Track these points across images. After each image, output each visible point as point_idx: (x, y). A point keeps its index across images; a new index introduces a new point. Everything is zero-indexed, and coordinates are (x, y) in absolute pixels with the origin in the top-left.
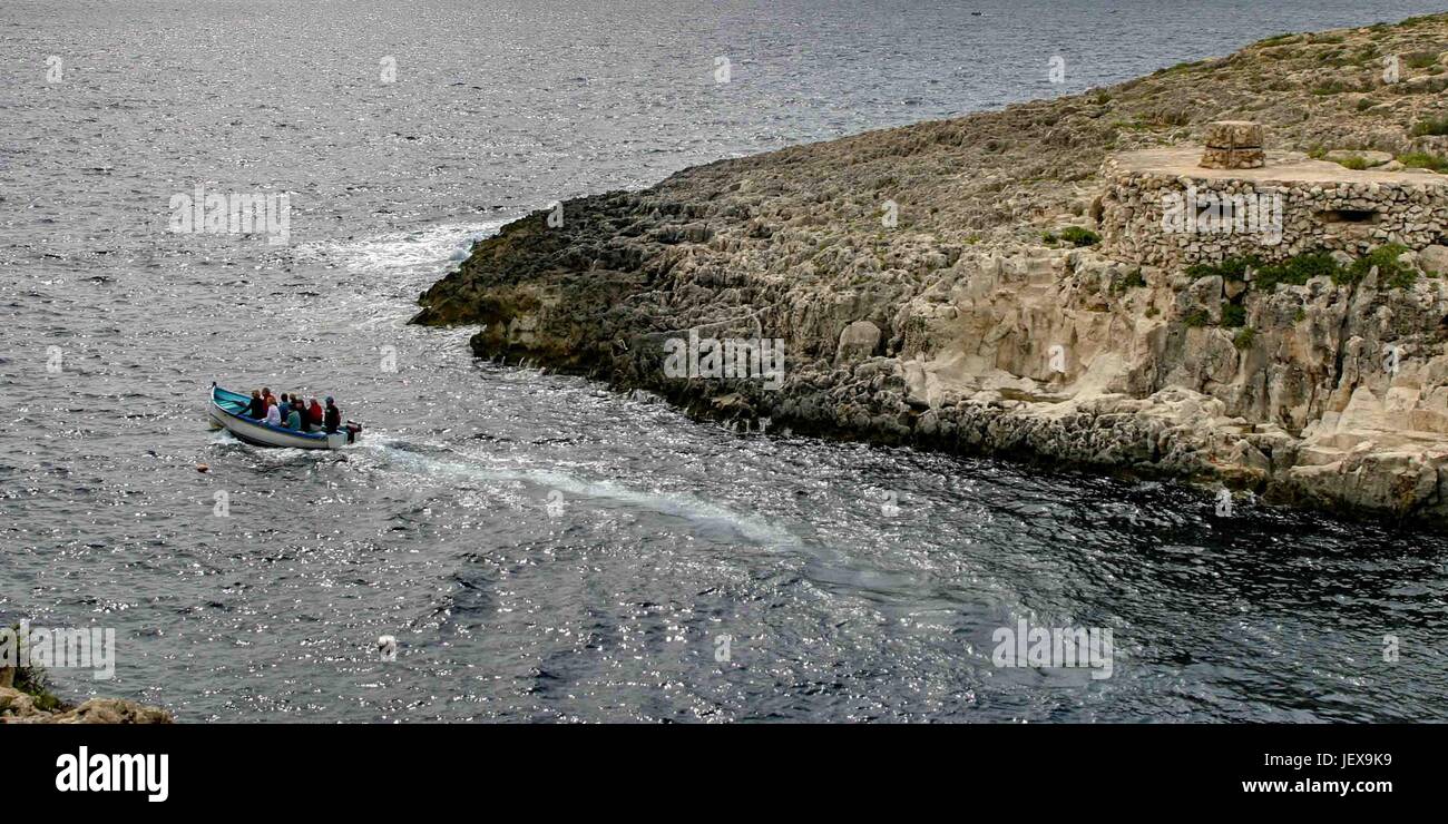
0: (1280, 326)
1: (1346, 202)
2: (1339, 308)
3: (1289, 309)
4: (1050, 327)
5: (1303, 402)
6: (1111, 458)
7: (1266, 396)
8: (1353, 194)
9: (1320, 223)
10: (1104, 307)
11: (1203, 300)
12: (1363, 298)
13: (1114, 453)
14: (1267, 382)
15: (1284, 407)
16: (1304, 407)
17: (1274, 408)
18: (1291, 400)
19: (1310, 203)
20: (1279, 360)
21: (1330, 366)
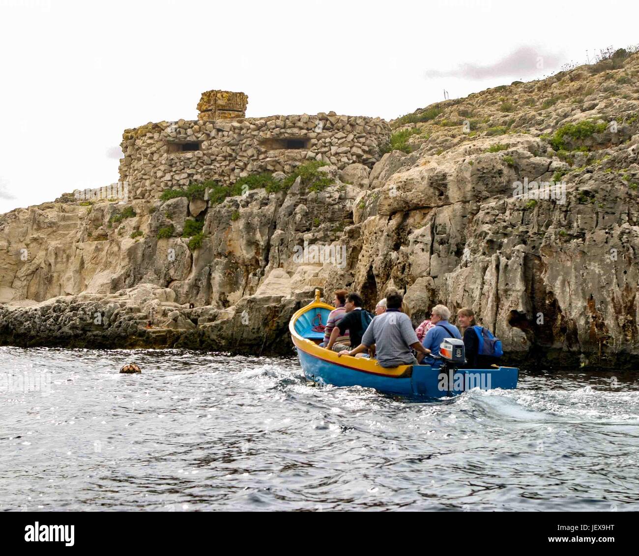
0: (222, 226)
1: (283, 130)
2: (268, 210)
3: (228, 212)
4: (68, 261)
5: (238, 288)
6: (71, 332)
7: (209, 286)
8: (288, 123)
9: (263, 150)
10: (104, 236)
11: (170, 216)
12: (288, 202)
13: (73, 327)
14: (210, 274)
15: (224, 293)
16: (239, 293)
17: (216, 296)
18: (228, 288)
19: (255, 133)
20: (220, 255)
21: (261, 258)
